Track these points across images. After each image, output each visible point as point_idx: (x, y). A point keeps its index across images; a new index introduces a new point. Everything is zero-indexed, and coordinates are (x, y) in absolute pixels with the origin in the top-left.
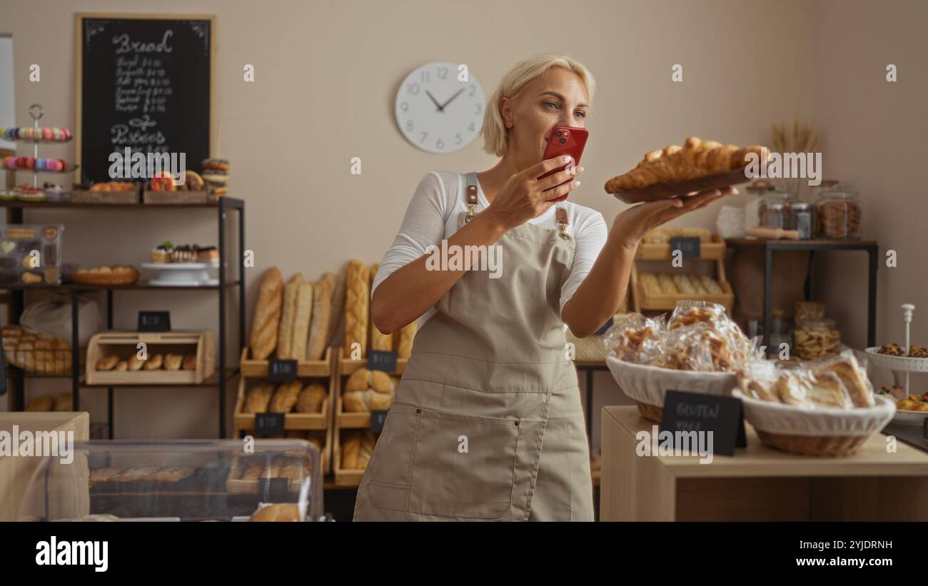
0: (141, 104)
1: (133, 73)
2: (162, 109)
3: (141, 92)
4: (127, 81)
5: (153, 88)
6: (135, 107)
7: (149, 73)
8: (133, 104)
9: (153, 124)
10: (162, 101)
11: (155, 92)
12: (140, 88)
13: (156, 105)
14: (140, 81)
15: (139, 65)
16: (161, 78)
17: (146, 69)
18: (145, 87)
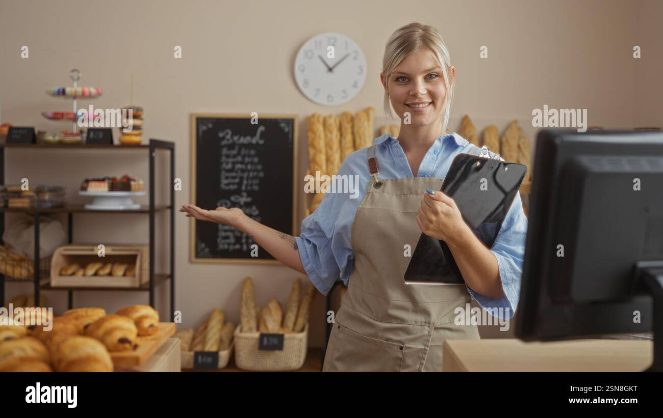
0: (240, 184)
1: (234, 160)
2: (256, 188)
3: (240, 174)
4: (230, 166)
5: (249, 171)
6: (235, 187)
7: (247, 160)
8: (234, 184)
9: (249, 200)
10: (256, 181)
11: (251, 175)
12: (239, 172)
13: (251, 185)
14: (239, 166)
15: (239, 153)
16: (256, 164)
17: (244, 157)
18: (243, 171)
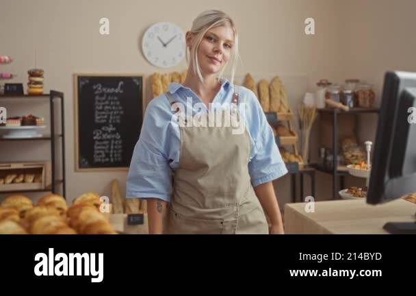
0: (108, 119)
1: (104, 103)
2: (118, 121)
3: (108, 113)
4: (101, 108)
5: (114, 110)
6: (105, 121)
7: (112, 103)
8: (103, 119)
9: (114, 129)
10: (118, 117)
11: (115, 113)
12: (107, 111)
13: (116, 120)
14: (107, 107)
15: (106, 99)
16: (118, 106)
18: (110, 110)
